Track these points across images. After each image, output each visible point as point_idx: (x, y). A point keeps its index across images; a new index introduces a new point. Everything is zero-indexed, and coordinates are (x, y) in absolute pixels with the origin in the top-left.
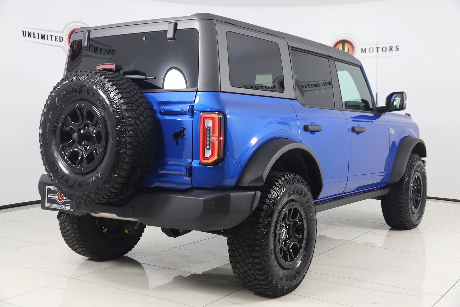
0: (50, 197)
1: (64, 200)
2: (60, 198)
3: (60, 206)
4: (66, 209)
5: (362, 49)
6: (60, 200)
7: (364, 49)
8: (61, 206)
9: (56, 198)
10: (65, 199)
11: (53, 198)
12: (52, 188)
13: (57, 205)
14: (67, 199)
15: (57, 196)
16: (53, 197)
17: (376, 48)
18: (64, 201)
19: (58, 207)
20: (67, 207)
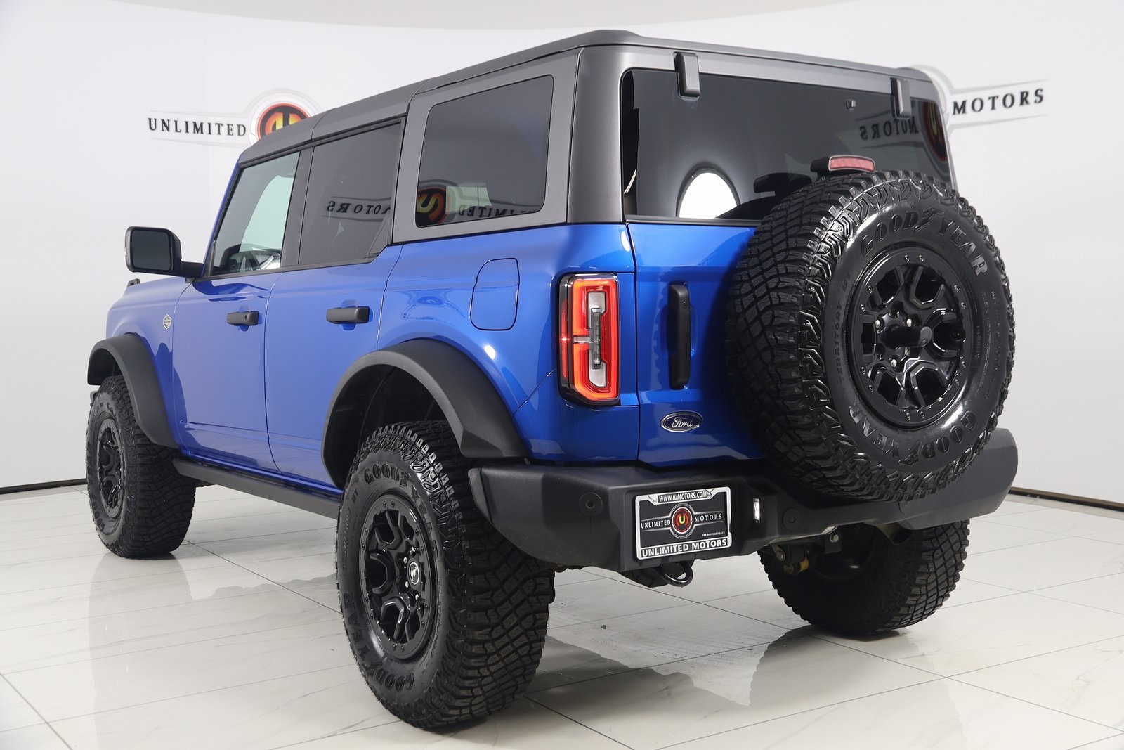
0: (648, 528)
1: (695, 525)
2: (681, 522)
3: (685, 544)
4: (706, 547)
5: (956, 104)
6: (682, 527)
7: (960, 105)
8: (690, 545)
9: (667, 526)
10: (700, 522)
11: (658, 527)
12: (654, 498)
13: (675, 545)
14: (705, 521)
15: (670, 519)
16: (656, 525)
17: (989, 98)
18: (696, 527)
19: (679, 548)
20: (708, 543)
